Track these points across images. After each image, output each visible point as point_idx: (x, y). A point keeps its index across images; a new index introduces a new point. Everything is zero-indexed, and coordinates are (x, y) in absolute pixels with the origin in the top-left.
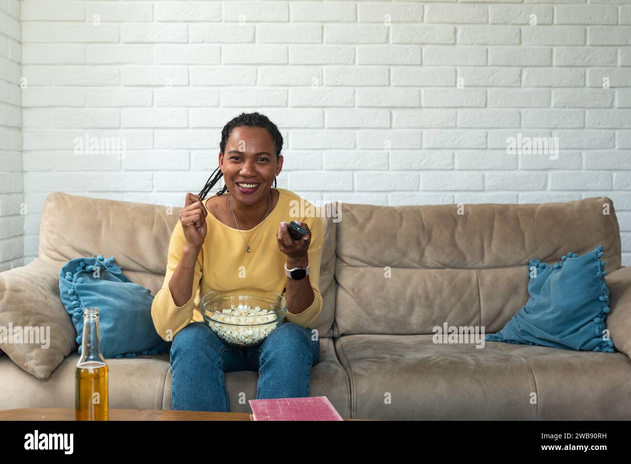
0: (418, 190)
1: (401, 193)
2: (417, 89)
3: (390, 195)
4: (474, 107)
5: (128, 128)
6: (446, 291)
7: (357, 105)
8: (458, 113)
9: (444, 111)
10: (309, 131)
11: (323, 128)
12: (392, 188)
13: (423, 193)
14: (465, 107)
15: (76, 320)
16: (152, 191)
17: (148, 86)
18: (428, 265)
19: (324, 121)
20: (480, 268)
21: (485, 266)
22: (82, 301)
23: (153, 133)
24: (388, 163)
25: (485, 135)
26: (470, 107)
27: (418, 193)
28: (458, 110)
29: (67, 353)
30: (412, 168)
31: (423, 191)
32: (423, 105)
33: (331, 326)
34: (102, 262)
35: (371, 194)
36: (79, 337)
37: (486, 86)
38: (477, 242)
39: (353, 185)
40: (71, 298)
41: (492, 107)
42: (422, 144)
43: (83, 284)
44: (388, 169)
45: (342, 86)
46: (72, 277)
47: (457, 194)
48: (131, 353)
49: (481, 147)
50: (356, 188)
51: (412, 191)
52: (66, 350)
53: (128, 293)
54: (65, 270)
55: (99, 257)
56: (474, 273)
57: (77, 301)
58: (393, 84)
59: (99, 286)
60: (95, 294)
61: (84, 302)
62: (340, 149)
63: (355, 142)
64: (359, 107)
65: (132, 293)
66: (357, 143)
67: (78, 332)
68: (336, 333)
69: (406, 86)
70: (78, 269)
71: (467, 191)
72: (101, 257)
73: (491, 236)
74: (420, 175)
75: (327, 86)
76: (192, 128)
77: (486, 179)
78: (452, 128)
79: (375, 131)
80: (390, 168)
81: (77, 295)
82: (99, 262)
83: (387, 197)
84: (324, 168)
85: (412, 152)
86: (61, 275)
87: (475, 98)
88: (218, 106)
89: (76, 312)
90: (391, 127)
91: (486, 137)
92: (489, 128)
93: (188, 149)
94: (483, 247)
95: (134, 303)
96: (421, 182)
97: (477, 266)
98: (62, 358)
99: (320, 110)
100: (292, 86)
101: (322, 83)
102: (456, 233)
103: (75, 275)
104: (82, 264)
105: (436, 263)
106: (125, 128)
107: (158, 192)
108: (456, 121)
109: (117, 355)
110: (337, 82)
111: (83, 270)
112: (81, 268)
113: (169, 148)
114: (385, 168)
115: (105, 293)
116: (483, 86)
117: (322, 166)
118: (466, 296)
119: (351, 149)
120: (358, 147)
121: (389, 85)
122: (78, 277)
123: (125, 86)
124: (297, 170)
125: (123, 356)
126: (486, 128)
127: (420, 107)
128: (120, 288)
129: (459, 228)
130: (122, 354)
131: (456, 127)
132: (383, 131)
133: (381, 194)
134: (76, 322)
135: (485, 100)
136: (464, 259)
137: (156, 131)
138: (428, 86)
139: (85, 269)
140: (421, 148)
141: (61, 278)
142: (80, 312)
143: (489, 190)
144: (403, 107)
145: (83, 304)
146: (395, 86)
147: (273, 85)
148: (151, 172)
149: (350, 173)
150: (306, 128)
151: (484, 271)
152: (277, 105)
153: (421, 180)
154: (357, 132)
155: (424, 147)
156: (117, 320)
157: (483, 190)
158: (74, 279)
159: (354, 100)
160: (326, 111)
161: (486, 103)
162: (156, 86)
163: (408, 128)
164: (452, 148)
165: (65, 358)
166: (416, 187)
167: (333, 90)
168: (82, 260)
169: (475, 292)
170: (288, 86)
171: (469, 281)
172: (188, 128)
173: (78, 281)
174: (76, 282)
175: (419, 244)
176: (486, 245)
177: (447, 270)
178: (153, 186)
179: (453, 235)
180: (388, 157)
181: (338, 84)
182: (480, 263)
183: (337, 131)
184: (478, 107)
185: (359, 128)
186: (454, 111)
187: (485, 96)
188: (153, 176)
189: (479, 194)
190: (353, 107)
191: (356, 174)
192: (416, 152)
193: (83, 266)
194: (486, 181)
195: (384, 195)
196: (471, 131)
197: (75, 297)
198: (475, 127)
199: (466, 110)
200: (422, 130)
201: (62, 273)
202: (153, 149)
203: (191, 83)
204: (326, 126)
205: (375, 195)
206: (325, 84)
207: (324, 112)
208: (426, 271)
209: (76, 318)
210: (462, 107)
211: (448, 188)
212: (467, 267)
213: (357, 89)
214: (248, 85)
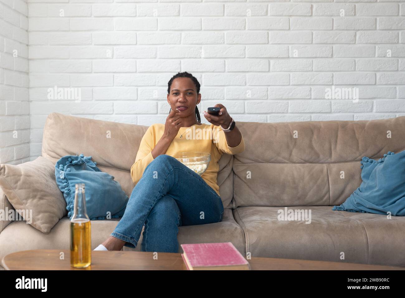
0: (287, 113)
1: (276, 115)
2: (286, 46)
3: (269, 116)
4: (324, 57)
5: (97, 73)
6: (307, 178)
7: (247, 56)
8: (314, 61)
9: (305, 60)
10: (215, 74)
11: (224, 72)
12: (270, 111)
13: (291, 115)
14: (319, 57)
15: (66, 195)
16: (113, 113)
17: (110, 45)
18: (295, 161)
19: (225, 67)
20: (329, 163)
21: (332, 161)
22: (70, 183)
23: (114, 76)
24: (268, 94)
25: (332, 75)
26: (322, 57)
27: (287, 115)
28: (314, 60)
29: (61, 217)
30: (283, 98)
31: (291, 113)
32: (290, 56)
33: (231, 201)
34: (83, 159)
35: (256, 115)
36: (68, 206)
37: (332, 44)
38: (327, 145)
39: (244, 109)
40: (63, 181)
41: (336, 57)
42: (290, 82)
43: (71, 172)
44: (267, 99)
45: (237, 44)
46: (64, 168)
47: (313, 115)
48: (102, 217)
49: (329, 84)
50: (246, 112)
51: (283, 113)
52: (60, 214)
53: (99, 178)
54: (59, 163)
55: (81, 155)
56: (325, 166)
57: (67, 183)
58: (270, 43)
59: (81, 173)
60: (78, 178)
61: (71, 184)
62: (235, 85)
63: (246, 81)
64: (248, 58)
65: (102, 178)
66: (247, 82)
67: (67, 203)
68: (234, 206)
69: (279, 44)
70: (67, 162)
71: (320, 113)
72: (82, 156)
73: (336, 142)
74: (288, 102)
75: (227, 44)
76: (139, 72)
77: (333, 105)
78: (310, 71)
79: (259, 74)
80: (269, 98)
81: (67, 179)
82: (81, 159)
83: (267, 117)
84: (225, 98)
85: (283, 87)
86: (56, 166)
87: (325, 52)
88: (155, 58)
89: (66, 190)
90: (269, 71)
91: (333, 77)
92: (334, 71)
93: (136, 86)
94: (330, 149)
95: (103, 185)
96: (289, 107)
97: (327, 161)
98: (58, 220)
99: (223, 60)
100: (204, 44)
101: (224, 42)
102: (313, 140)
103: (65, 167)
104: (70, 160)
105: (300, 160)
106: (95, 73)
107: (116, 114)
108: (313, 67)
109: (93, 218)
110: (233, 42)
111: (71, 164)
112: (69, 162)
113: (124, 85)
114: (266, 98)
115: (85, 178)
116: (330, 44)
117: (224, 97)
118: (319, 181)
119: (243, 86)
120: (248, 84)
121: (268, 43)
122: (67, 168)
123: (95, 45)
124: (208, 99)
125: (97, 219)
126: (332, 71)
127: (289, 57)
128: (95, 175)
129: (315, 137)
130: (96, 218)
131: (312, 70)
132: (264, 74)
133: (263, 115)
134: (66, 197)
135: (331, 52)
136: (319, 157)
137: (115, 75)
138: (293, 44)
139: (72, 163)
140: (289, 85)
141: (56, 169)
142: (69, 190)
143: (334, 112)
144: (277, 58)
145: (70, 185)
146: (272, 44)
147: (192, 44)
148: (112, 102)
149: (242, 101)
150: (213, 72)
151: (331, 165)
152: (194, 57)
153: (289, 106)
154: (247, 74)
155: (291, 84)
156: (92, 195)
157: (330, 113)
158: (65, 169)
159: (245, 53)
160: (226, 60)
161: (332, 55)
162: (115, 45)
163: (281, 71)
164: (310, 85)
165: (59, 220)
166: (286, 110)
167: (231, 47)
168: (70, 157)
169: (326, 178)
170: (201, 44)
171: (322, 171)
172: (136, 72)
173: (67, 170)
174: (66, 171)
175: (288, 147)
176: (332, 148)
177: (307, 164)
178: (113, 111)
179: (311, 141)
180: (268, 91)
181: (234, 43)
182: (329, 160)
183: (234, 74)
184: (327, 57)
185: (248, 72)
186: (311, 60)
187: (331, 50)
188: (113, 104)
189: (328, 115)
190: (245, 57)
191: (246, 102)
192: (286, 87)
193: (71, 161)
194: (332, 106)
195: (265, 115)
196: (323, 73)
197: (65, 180)
198: (325, 70)
199: (319, 59)
200: (290, 73)
201: (57, 165)
202: (113, 86)
203: (138, 43)
204: (227, 70)
205: (259, 116)
206: (226, 43)
207: (225, 61)
208: (293, 165)
209: (66, 194)
210: (316, 57)
211: (307, 111)
212: (320, 162)
213: (247, 46)
214: (175, 44)
